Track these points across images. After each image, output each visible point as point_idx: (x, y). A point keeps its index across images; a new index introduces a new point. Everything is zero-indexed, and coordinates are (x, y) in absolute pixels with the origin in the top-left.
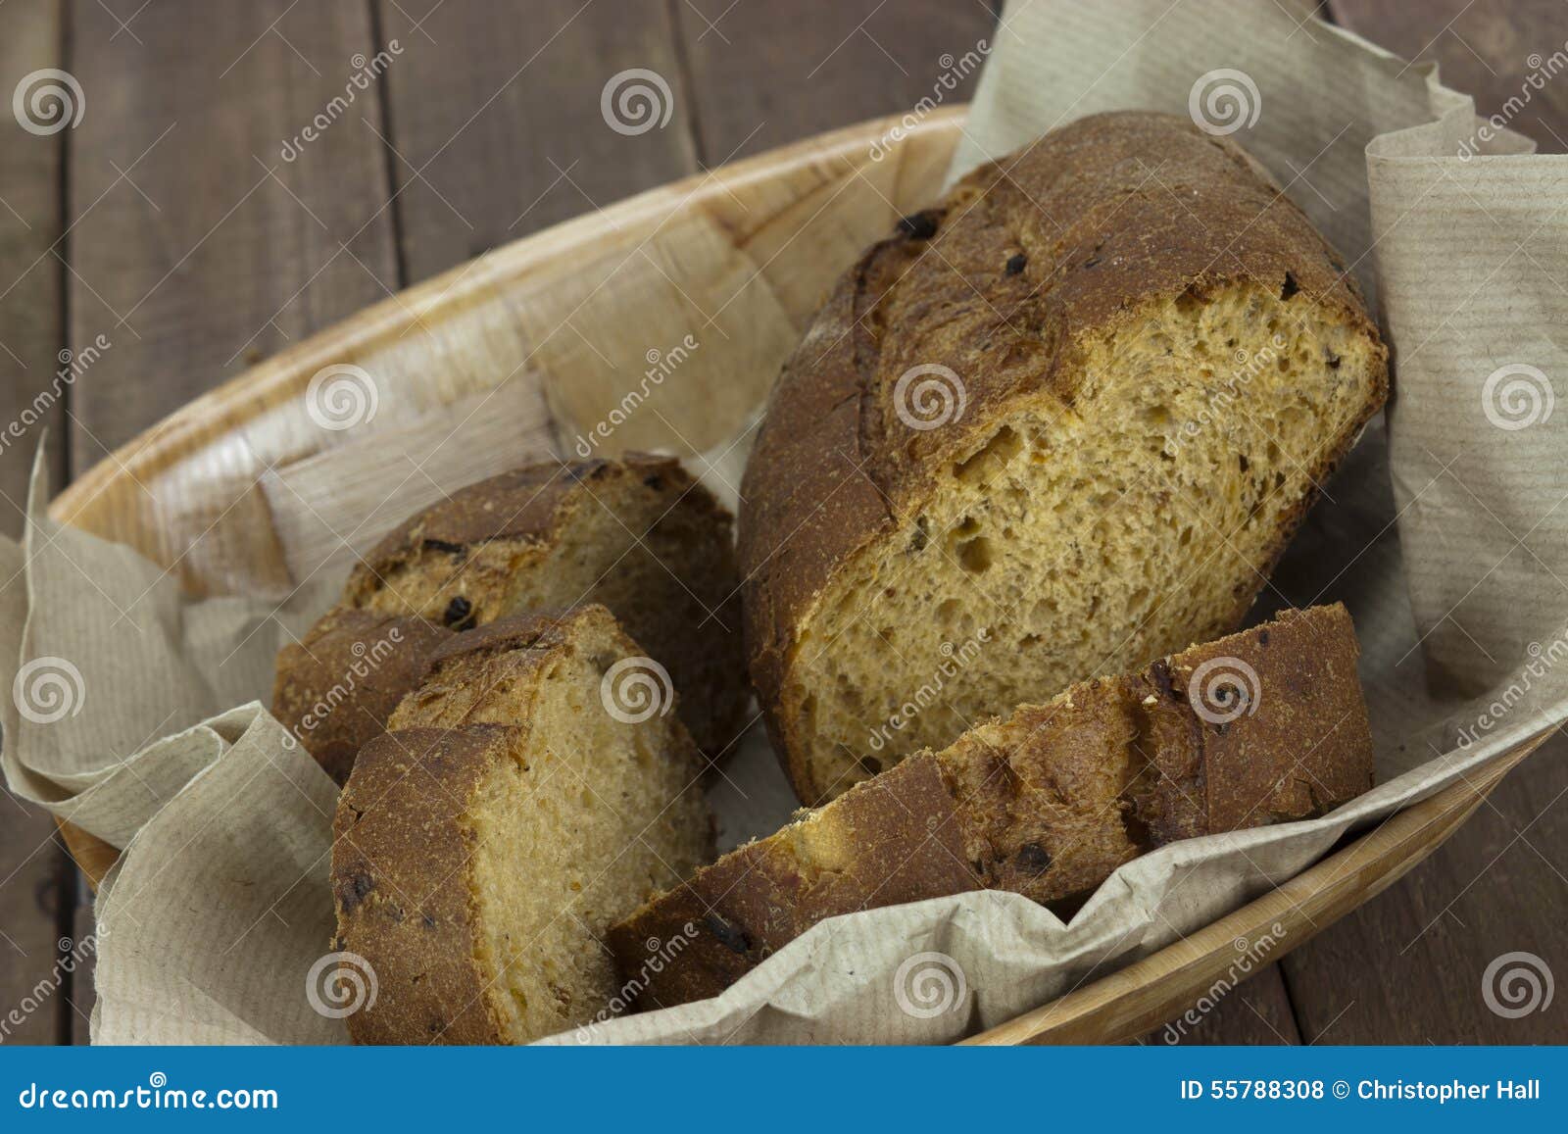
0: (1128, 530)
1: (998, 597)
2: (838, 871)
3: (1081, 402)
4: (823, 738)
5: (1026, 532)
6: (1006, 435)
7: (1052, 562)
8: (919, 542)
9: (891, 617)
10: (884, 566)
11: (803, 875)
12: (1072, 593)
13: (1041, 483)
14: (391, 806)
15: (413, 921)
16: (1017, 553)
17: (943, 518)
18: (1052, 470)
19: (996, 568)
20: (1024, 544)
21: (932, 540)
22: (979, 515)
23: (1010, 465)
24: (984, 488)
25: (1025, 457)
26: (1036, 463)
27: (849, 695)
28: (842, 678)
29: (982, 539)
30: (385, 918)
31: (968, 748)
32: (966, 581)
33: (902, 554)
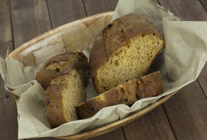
0: (135, 62)
2: (104, 101)
3: (130, 47)
4: (100, 85)
5: (123, 62)
6: (121, 51)
7: (126, 65)
8: (111, 63)
10: (107, 65)
11: (100, 102)
12: (128, 69)
13: (125, 56)
14: (52, 93)
15: (55, 107)
17: (114, 60)
18: (127, 55)
20: (123, 63)
21: (113, 62)
22: (118, 60)
23: (122, 54)
24: (119, 57)
25: (123, 53)
26: (125, 54)
27: (103, 80)
28: (102, 78)
29: (118, 63)
30: (52, 106)
31: (119, 87)
32: (116, 67)
33: (109, 64)
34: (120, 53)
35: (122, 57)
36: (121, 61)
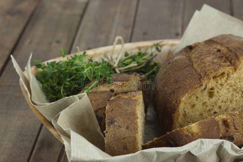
0: (236, 97)
1: (212, 103)
2: (197, 134)
3: (237, 70)
5: (221, 92)
6: (223, 74)
7: (223, 99)
8: (205, 89)
9: (196, 102)
10: (198, 92)
11: (190, 135)
12: (224, 106)
13: (226, 84)
14: (120, 109)
15: (124, 128)
16: (218, 96)
17: (210, 86)
18: (229, 82)
19: (214, 98)
20: (220, 95)
21: (207, 89)
22: (215, 87)
23: (222, 79)
24: (217, 82)
25: (225, 78)
26: (226, 80)
27: (185, 115)
28: (185, 112)
29: (213, 92)
30: (118, 127)
31: (220, 118)
32: (209, 99)
33: (201, 91)
34: (219, 78)
35: (222, 85)
36: (218, 90)
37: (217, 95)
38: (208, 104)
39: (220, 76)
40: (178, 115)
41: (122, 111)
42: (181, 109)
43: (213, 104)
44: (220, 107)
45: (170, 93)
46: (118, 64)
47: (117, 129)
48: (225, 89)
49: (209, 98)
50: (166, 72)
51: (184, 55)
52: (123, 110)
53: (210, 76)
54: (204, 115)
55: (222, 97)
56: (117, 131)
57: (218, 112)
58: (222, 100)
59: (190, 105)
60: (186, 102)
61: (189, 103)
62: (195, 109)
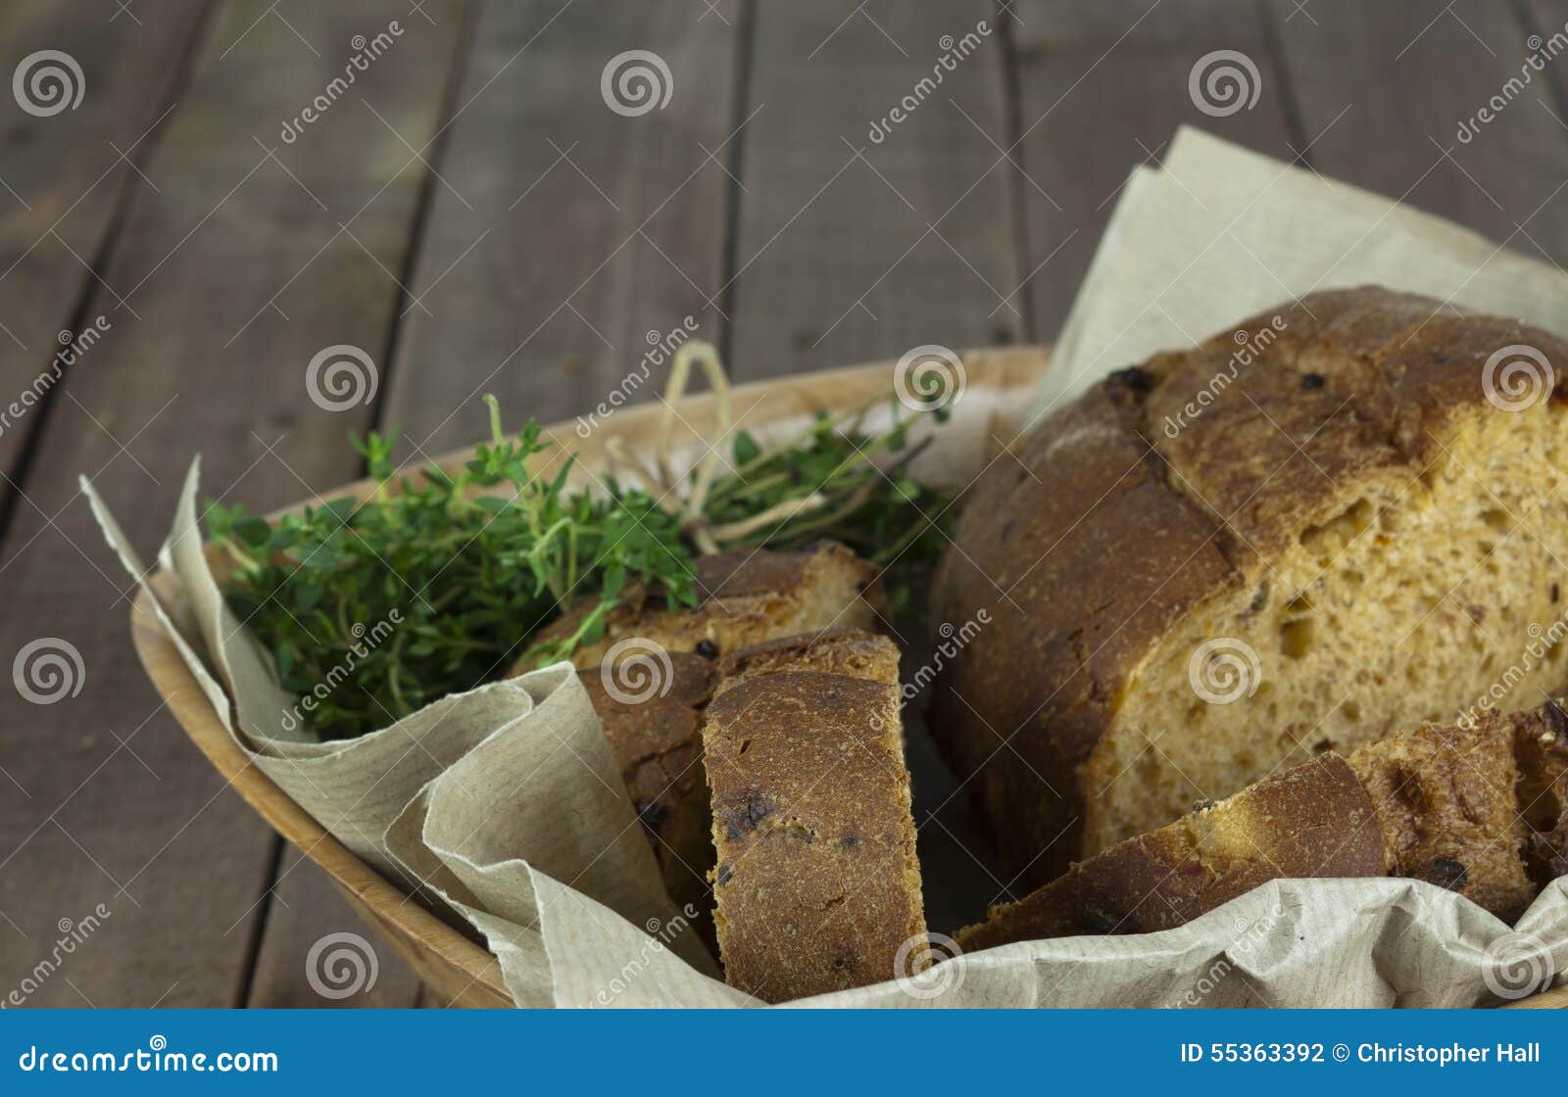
0: (1441, 643)
1: (1305, 690)
2: (1251, 861)
3: (1440, 484)
5: (1352, 623)
6: (1354, 513)
7: (1366, 660)
8: (1257, 606)
10: (1221, 624)
11: (1208, 865)
12: (1376, 703)
13: (1380, 569)
15: (829, 842)
16: (1335, 645)
17: (1286, 583)
18: (1393, 557)
19: (1312, 657)
20: (1344, 636)
21: (1268, 608)
22: (1314, 595)
23: (1352, 544)
24: (1325, 563)
25: (1369, 537)
26: (1379, 546)
27: (1150, 769)
28: (1150, 750)
29: (1307, 623)
30: (790, 841)
31: (1371, 759)
32: (1281, 667)
33: (1241, 617)
34: (1337, 539)
35: (1352, 577)
36: (1333, 610)
37: (1328, 636)
38: (1282, 692)
39: (1342, 527)
40: (1113, 770)
41: (805, 744)
42: (1126, 730)
43: (1310, 697)
44: (1350, 713)
45: (1051, 647)
46: (706, 508)
47: (789, 850)
48: (1374, 600)
49: (1283, 658)
50: (1008, 527)
51: (1109, 423)
52: (811, 738)
53: (1281, 529)
54: (1262, 762)
55: (1359, 648)
56: (788, 862)
57: (1343, 743)
58: (1361, 667)
59: (1178, 704)
60: (1153, 689)
61: (1173, 694)
62: (1204, 729)
